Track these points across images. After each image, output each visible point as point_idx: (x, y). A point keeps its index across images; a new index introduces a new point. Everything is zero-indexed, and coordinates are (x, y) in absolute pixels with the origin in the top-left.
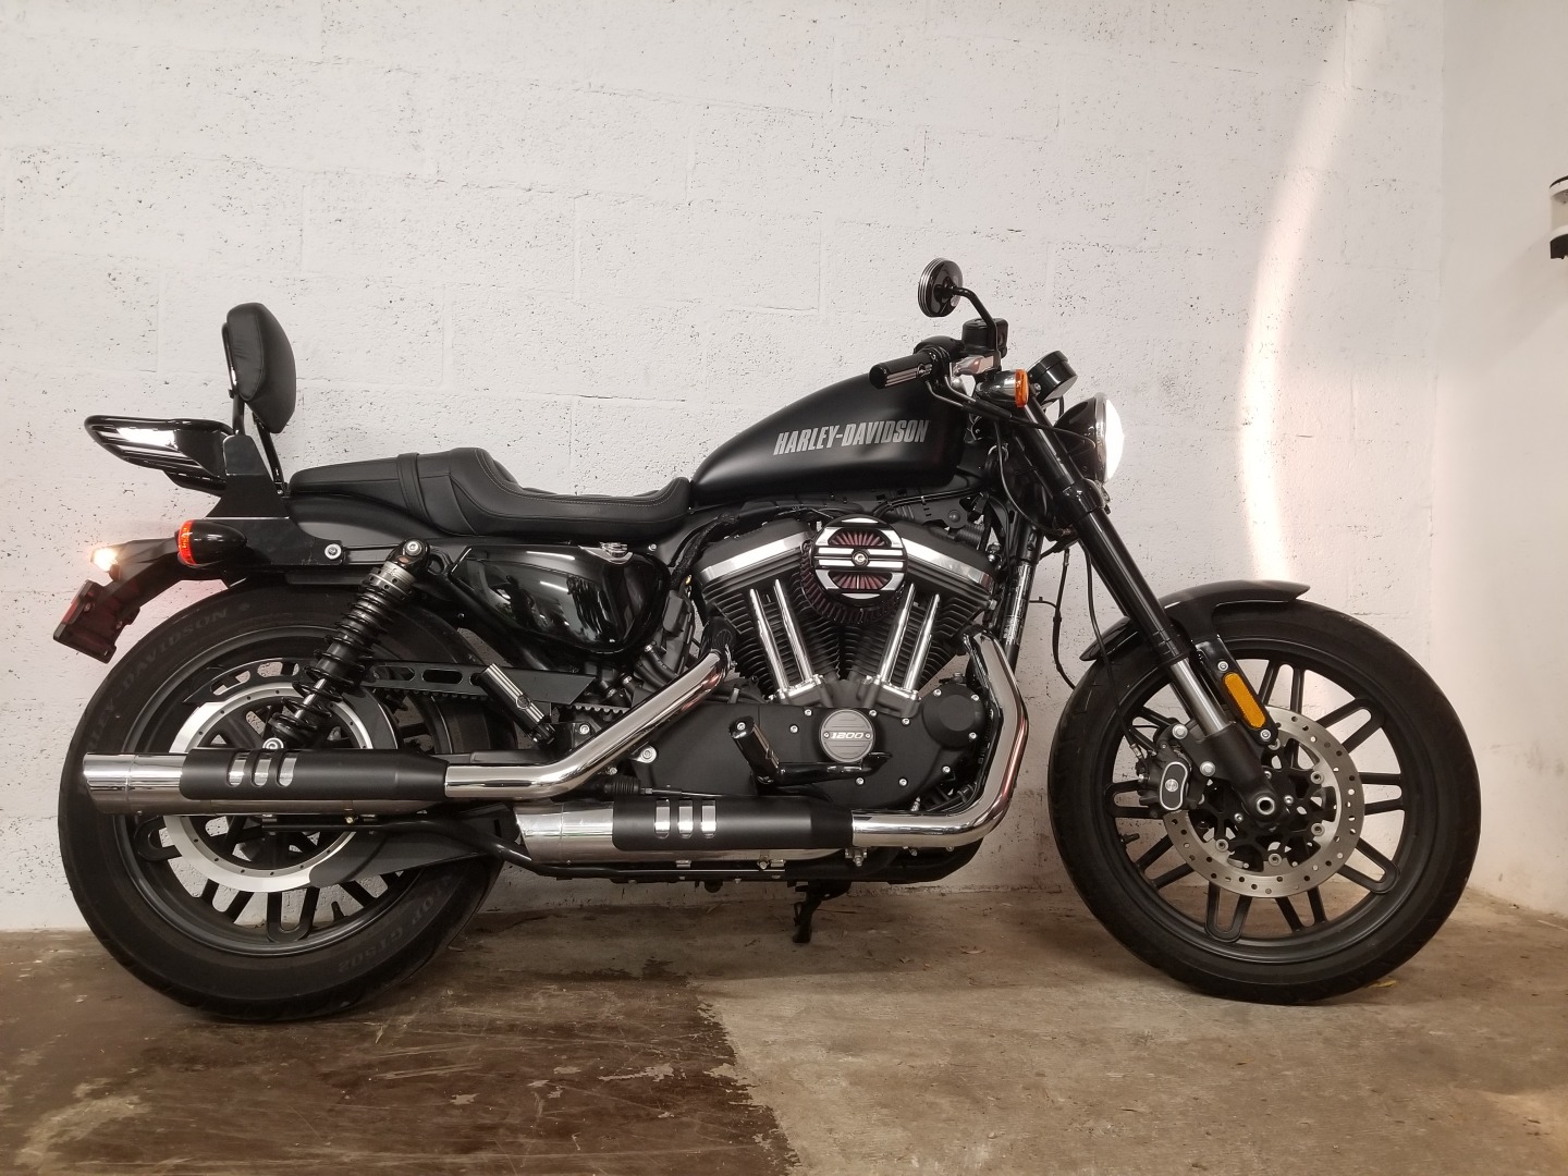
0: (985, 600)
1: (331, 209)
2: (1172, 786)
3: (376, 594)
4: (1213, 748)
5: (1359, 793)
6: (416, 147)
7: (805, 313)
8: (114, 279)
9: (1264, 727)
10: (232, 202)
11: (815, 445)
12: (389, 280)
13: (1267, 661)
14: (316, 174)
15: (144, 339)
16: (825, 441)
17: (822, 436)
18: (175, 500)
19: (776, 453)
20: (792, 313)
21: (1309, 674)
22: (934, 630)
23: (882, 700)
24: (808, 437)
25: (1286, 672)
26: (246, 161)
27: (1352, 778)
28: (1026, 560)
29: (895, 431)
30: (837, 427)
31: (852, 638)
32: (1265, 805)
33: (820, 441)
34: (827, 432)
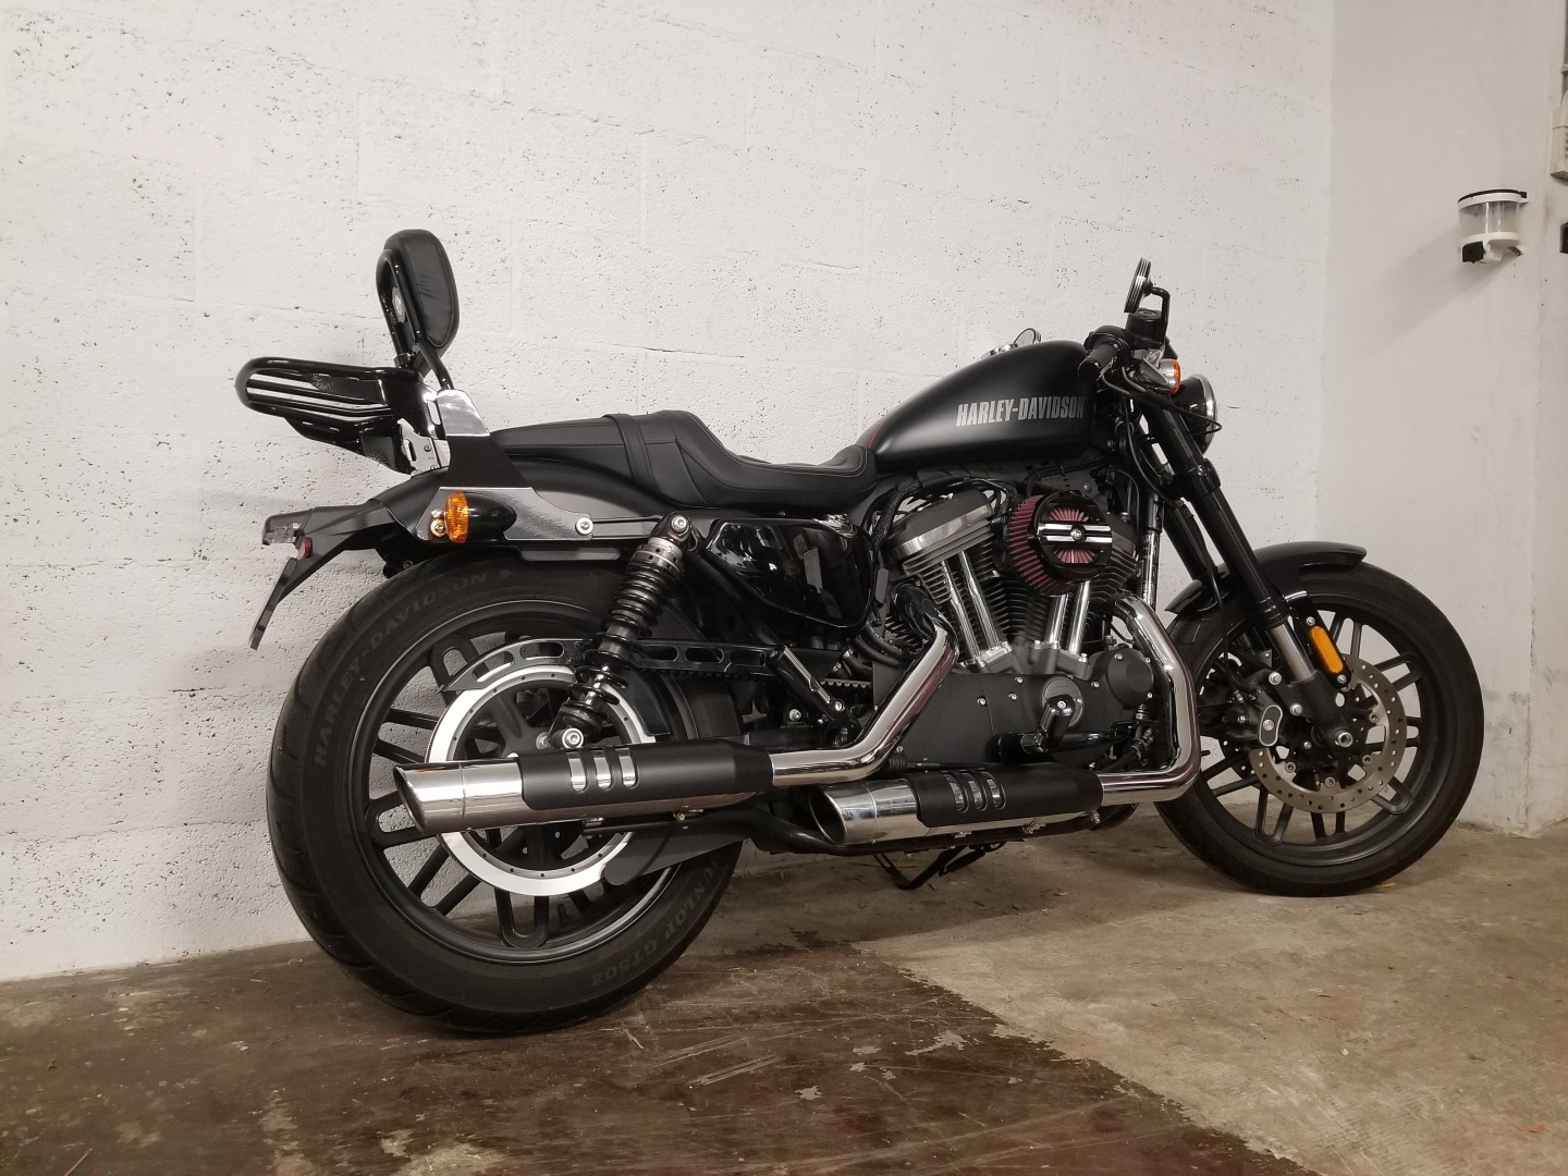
0: (1133, 567)
1: (390, 123)
2: (1268, 725)
3: (650, 571)
4: (1303, 693)
5: (1404, 732)
6: (481, 62)
7: (850, 271)
8: (140, 187)
9: (1341, 673)
10: (278, 104)
11: (995, 417)
12: (453, 209)
13: (1334, 614)
14: (373, 81)
15: (179, 261)
16: (1003, 414)
17: (1000, 409)
18: (219, 455)
19: (958, 424)
20: (839, 270)
21: (1366, 628)
22: (1091, 596)
23: (1061, 665)
24: (987, 410)
25: (1348, 624)
26: (294, 57)
27: (1400, 720)
28: (1153, 529)
29: (1061, 407)
30: (1012, 401)
31: (1019, 604)
32: (1344, 739)
33: (999, 414)
34: (1004, 405)
